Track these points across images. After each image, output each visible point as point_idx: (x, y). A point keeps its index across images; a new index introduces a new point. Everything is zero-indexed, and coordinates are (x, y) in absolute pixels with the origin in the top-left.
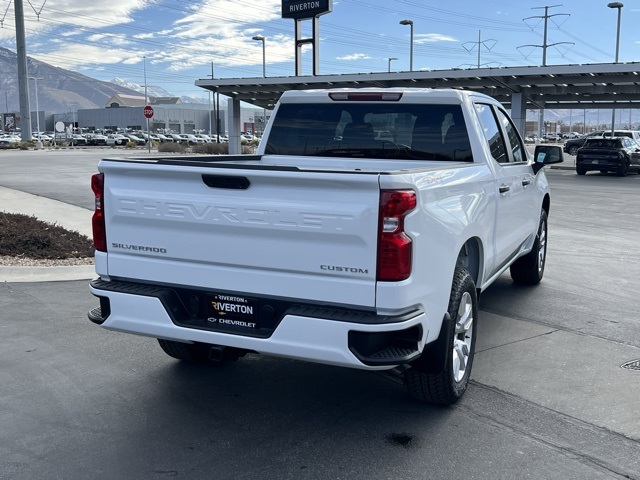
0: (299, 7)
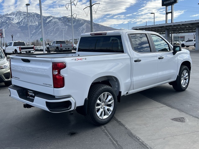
0: (167, 2)
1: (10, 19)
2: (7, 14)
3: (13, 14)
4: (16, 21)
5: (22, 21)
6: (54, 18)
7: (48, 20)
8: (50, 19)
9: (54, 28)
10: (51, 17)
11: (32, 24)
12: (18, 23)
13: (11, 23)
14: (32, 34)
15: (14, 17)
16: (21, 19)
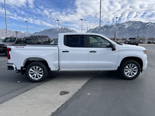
1: (124, 26)
2: (123, 23)
3: (126, 23)
4: (127, 27)
5: (130, 26)
6: (152, 23)
7: (147, 25)
8: (148, 24)
9: (150, 30)
10: (150, 23)
11: (136, 28)
12: (128, 28)
13: (124, 28)
14: (135, 34)
15: (126, 24)
16: (130, 25)
